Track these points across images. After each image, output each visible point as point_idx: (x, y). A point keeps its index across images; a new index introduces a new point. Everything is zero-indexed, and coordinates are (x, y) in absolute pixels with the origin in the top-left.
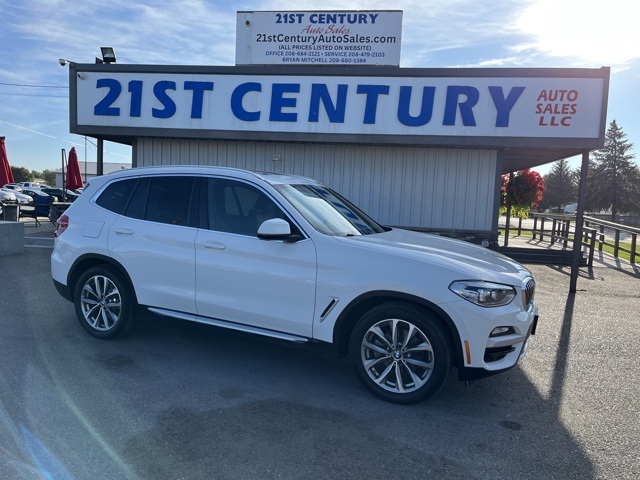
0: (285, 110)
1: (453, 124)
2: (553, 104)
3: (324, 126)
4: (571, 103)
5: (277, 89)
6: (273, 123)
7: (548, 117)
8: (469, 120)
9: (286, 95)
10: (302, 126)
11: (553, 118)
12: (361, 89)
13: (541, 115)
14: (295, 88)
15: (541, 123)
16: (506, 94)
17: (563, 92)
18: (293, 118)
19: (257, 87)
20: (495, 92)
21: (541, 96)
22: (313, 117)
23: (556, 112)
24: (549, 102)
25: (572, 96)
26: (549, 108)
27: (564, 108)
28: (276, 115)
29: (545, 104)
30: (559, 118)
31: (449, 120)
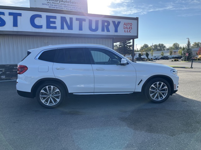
0: (52, 25)
1: (104, 31)
2: (127, 26)
3: (66, 31)
4: (131, 26)
5: (48, 18)
6: (48, 29)
7: (126, 30)
8: (108, 31)
9: (51, 20)
10: (58, 31)
11: (127, 30)
12: (77, 19)
13: (125, 29)
14: (55, 18)
15: (125, 32)
16: (116, 23)
17: (129, 23)
18: (55, 28)
19: (40, 16)
20: (114, 22)
21: (124, 24)
22: (62, 28)
23: (128, 29)
24: (126, 26)
25: (131, 25)
26: (126, 28)
27: (129, 28)
28: (48, 27)
29: (125, 26)
30: (129, 30)
31: (103, 30)
